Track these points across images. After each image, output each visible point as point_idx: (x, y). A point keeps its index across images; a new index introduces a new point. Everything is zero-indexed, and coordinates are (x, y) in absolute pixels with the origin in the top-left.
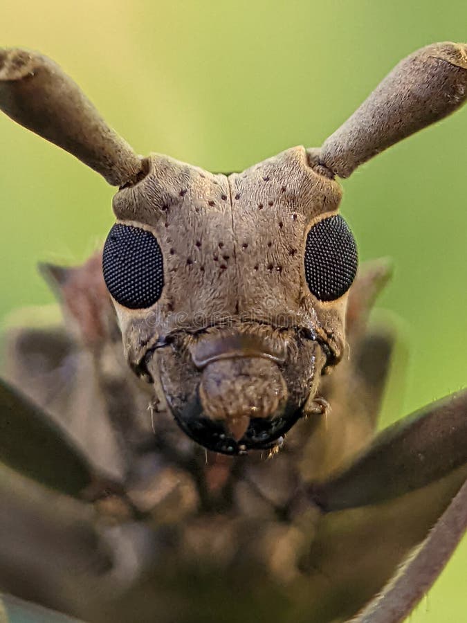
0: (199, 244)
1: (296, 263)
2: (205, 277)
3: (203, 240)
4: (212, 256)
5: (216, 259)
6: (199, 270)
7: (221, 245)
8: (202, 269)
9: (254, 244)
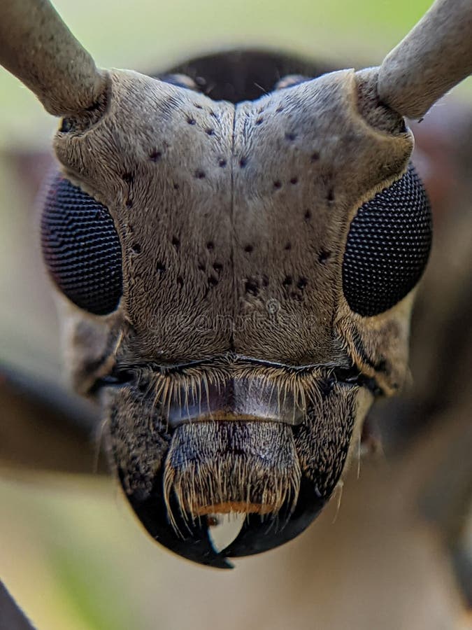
0: (176, 242)
1: (328, 273)
2: (183, 294)
3: (182, 237)
4: (196, 262)
5: (202, 268)
6: (175, 282)
7: (210, 245)
8: (180, 280)
9: (264, 248)
